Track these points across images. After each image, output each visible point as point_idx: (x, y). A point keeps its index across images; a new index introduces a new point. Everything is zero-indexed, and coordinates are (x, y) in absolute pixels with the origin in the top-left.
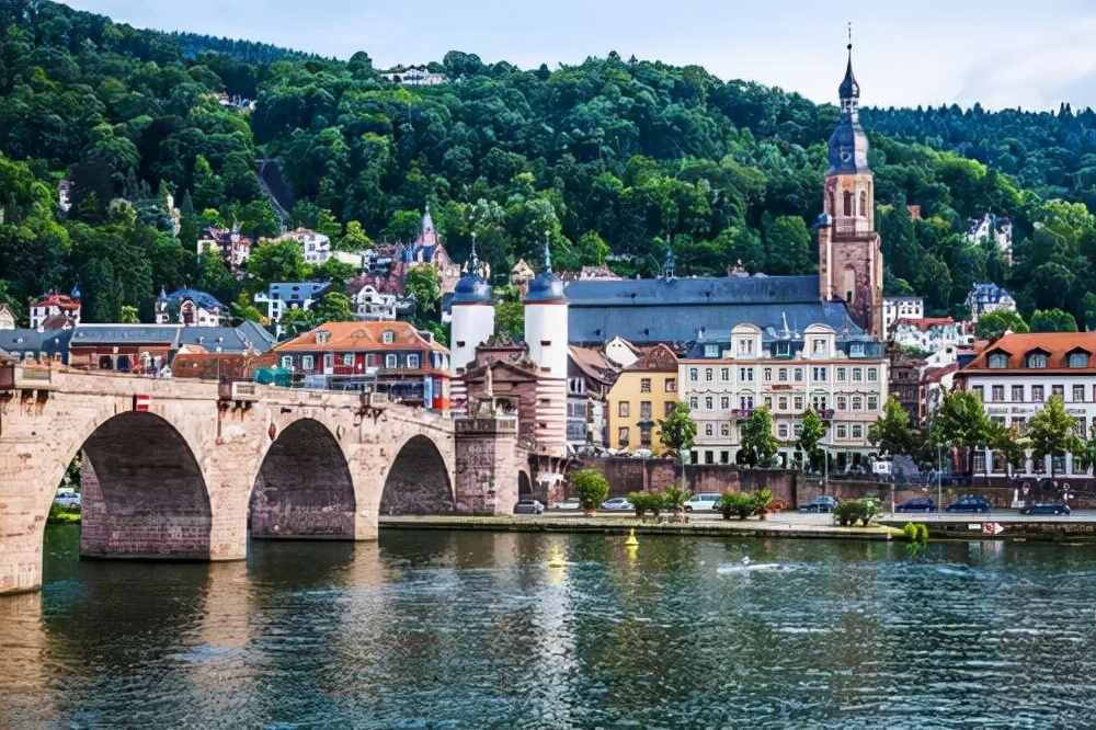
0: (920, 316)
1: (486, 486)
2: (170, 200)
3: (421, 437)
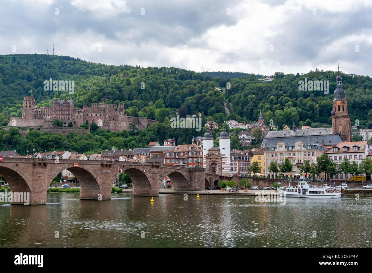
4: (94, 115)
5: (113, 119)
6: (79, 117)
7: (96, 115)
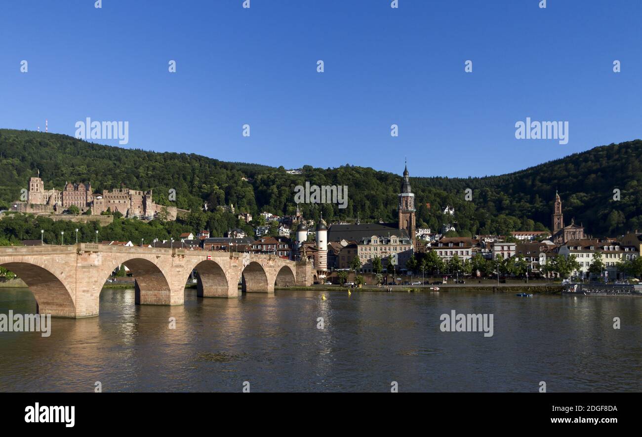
0: (429, 233)
1: (304, 279)
2: (232, 205)
3: (286, 266)
4: (117, 201)
5: (139, 207)
6: (99, 203)
7: (119, 202)
